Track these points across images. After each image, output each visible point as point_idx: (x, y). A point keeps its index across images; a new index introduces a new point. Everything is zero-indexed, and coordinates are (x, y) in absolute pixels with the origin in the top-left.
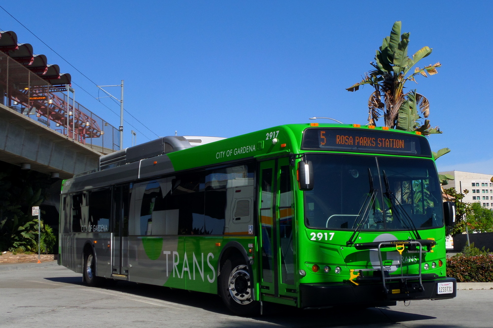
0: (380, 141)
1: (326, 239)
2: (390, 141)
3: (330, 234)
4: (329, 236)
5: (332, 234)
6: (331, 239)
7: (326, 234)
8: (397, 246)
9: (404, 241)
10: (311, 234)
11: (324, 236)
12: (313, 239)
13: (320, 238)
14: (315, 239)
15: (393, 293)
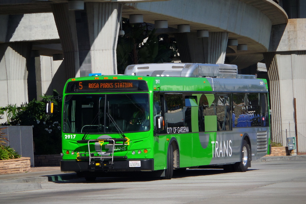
0: (116, 84)
1: (72, 138)
2: (123, 84)
3: (74, 135)
4: (73, 137)
5: (75, 135)
6: (74, 138)
7: (71, 135)
8: (99, 142)
9: (103, 139)
10: (65, 136)
11: (71, 136)
12: (66, 138)
13: (69, 138)
14: (67, 138)
15: (96, 165)
